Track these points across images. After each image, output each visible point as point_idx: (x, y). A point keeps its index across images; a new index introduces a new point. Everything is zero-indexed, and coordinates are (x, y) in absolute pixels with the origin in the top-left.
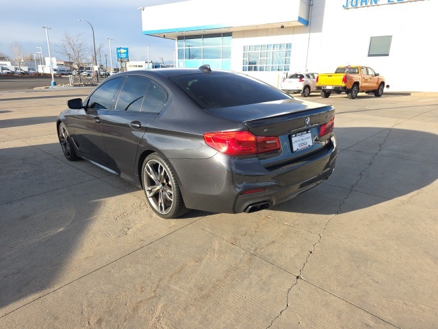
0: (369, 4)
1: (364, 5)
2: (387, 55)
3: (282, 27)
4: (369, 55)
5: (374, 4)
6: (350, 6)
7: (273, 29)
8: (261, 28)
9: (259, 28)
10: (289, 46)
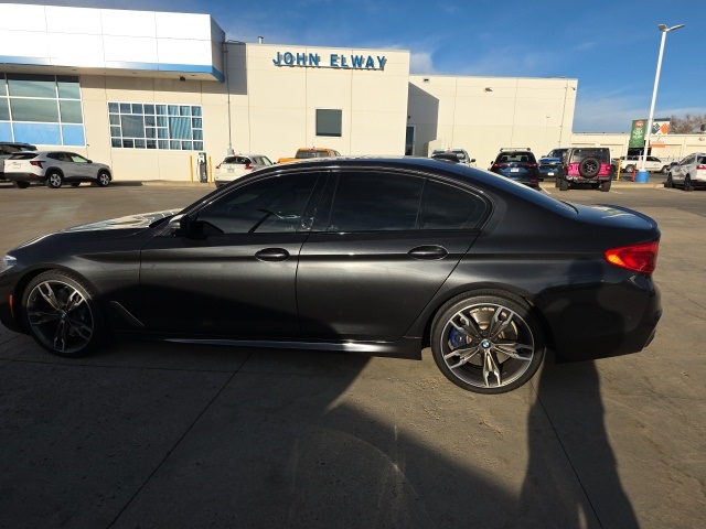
0: (308, 64)
1: (301, 63)
2: (340, 135)
3: (182, 79)
4: (318, 134)
5: (313, 64)
6: (283, 62)
7: (163, 79)
8: (143, 75)
9: (139, 75)
10: (196, 110)
